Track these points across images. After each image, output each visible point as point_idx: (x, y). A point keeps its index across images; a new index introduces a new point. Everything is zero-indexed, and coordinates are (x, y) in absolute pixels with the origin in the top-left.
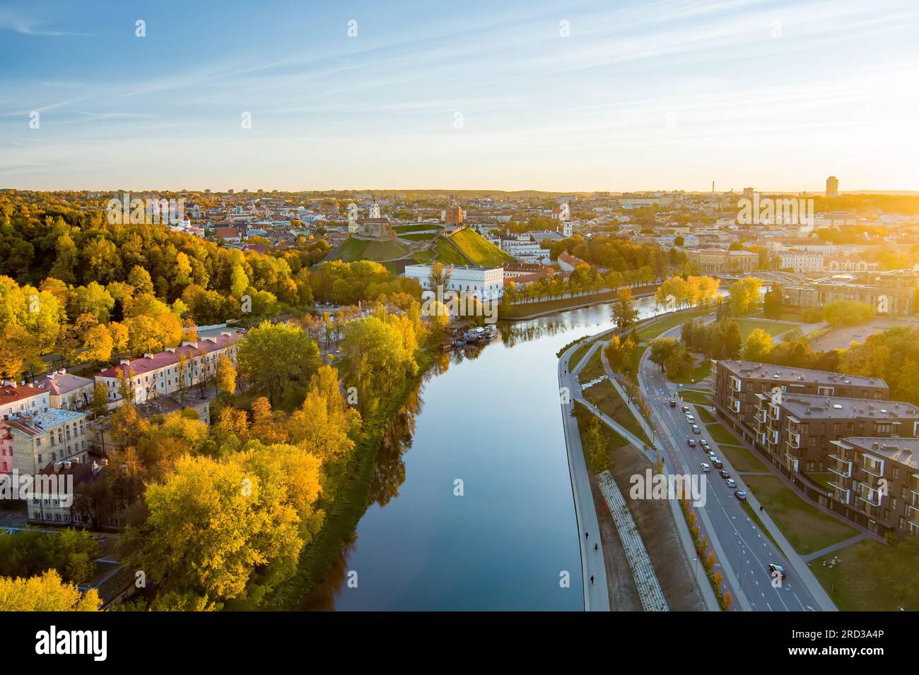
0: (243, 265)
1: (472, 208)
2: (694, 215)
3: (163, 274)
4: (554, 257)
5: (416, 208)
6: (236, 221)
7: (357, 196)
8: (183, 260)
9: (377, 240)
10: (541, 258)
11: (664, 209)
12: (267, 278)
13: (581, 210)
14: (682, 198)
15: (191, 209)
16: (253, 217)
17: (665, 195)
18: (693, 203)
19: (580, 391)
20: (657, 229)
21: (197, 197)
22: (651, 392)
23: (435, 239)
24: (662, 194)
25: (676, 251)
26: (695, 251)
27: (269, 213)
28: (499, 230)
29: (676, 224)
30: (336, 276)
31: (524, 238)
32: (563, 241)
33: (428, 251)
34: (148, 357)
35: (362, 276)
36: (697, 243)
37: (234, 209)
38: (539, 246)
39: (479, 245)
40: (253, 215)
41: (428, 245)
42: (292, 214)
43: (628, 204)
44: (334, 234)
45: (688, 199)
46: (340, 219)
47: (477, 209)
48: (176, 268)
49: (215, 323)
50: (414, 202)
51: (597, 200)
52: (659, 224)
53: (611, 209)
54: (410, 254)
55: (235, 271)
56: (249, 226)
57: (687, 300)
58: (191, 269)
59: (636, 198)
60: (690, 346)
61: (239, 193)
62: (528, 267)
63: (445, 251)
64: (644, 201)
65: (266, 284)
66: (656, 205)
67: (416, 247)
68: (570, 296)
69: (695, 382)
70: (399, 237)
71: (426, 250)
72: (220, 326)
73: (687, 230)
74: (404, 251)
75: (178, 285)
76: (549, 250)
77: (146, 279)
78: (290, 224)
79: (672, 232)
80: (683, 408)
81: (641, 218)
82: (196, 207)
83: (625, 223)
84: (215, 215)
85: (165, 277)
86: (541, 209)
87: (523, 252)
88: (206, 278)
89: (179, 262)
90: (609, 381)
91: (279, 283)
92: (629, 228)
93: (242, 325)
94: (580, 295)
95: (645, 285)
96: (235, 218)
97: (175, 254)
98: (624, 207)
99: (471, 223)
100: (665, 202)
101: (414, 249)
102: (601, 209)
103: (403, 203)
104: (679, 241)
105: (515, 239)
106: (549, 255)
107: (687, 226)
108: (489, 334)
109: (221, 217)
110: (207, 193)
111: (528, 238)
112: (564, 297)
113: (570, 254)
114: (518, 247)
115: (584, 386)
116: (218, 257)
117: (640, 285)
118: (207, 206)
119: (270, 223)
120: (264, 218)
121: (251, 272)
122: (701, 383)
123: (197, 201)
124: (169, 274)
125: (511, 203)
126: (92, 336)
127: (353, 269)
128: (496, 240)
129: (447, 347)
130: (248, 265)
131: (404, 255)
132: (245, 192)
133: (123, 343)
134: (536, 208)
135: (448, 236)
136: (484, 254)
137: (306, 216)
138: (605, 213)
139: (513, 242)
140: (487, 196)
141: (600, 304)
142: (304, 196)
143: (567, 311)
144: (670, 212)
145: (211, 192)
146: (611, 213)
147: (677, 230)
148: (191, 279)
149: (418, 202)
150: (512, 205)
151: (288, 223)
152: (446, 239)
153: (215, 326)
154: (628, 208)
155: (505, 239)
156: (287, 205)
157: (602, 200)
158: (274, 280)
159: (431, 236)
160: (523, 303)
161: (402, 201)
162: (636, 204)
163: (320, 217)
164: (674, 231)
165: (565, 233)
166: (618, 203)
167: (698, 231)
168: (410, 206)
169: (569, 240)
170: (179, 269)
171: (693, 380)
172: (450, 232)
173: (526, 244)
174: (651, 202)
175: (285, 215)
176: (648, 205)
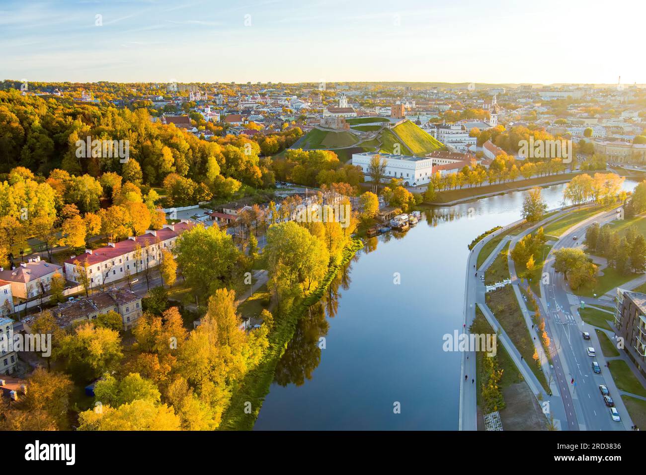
0: (217, 157)
1: (422, 98)
2: (602, 107)
3: (152, 163)
4: (480, 143)
5: (378, 98)
6: (246, 107)
7: (338, 87)
8: (168, 153)
9: (334, 131)
10: (469, 145)
11: (576, 101)
12: (237, 165)
13: (507, 101)
14: (592, 91)
15: (217, 97)
16: (257, 105)
17: (578, 89)
18: (602, 96)
19: (483, 293)
20: (569, 120)
21: (224, 88)
22: (552, 307)
23: (381, 131)
24: (576, 87)
25: (585, 142)
26: (601, 143)
27: (269, 101)
28: (439, 118)
29: (586, 115)
30: (296, 162)
31: (456, 128)
32: (489, 131)
33: (374, 140)
34: (110, 246)
35: (316, 163)
36: (603, 134)
37: (246, 98)
38: (467, 135)
39: (416, 135)
40: (258, 103)
41: (375, 135)
42: (287, 102)
43: (546, 96)
44: (312, 120)
45: (598, 93)
46: (319, 107)
47: (425, 99)
48: (161, 159)
49: (189, 205)
50: (378, 93)
51: (521, 92)
52: (572, 115)
53: (532, 101)
54: (359, 143)
55: (209, 161)
56: (252, 112)
57: (593, 195)
58: (173, 160)
59: (553, 91)
60: (594, 248)
61: (254, 85)
62: (455, 156)
63: (388, 140)
64: (560, 94)
65: (236, 170)
66: (569, 98)
67: (364, 137)
68: (489, 184)
69: (598, 296)
70: (352, 128)
71: (372, 139)
72: (193, 207)
73: (595, 121)
74: (355, 140)
75: (164, 172)
76: (476, 138)
77: (136, 168)
78: (281, 111)
79: (582, 123)
80: (584, 334)
81: (557, 109)
82: (221, 96)
83: (542, 113)
84: (232, 102)
85: (153, 166)
86: (475, 99)
87: (454, 140)
88: (186, 168)
89: (165, 154)
90: (512, 287)
91: (247, 169)
92: (546, 118)
93: (211, 206)
94: (498, 182)
95: (555, 174)
96: (245, 105)
97: (161, 148)
98: (542, 98)
99: (418, 111)
100: (578, 95)
101: (363, 139)
102: (524, 100)
103: (370, 93)
104: (587, 133)
105: (448, 128)
106: (476, 143)
107: (596, 118)
108: (412, 221)
109: (234, 105)
110: (232, 85)
111: (460, 128)
112: (483, 185)
113: (493, 142)
114: (450, 136)
115: (489, 288)
116: (198, 149)
117: (551, 174)
118: (229, 95)
119: (268, 110)
120: (265, 105)
121: (224, 161)
122: (603, 297)
123: (224, 91)
124: (156, 164)
125: (452, 94)
126: (68, 226)
127: (311, 157)
128: (433, 130)
129: (373, 232)
130: (222, 156)
131: (355, 144)
132: (259, 84)
133: (97, 230)
134: (471, 98)
135: (391, 127)
136: (420, 143)
137: (296, 104)
138: (526, 104)
139: (447, 130)
140: (435, 88)
141: (514, 191)
142: (299, 87)
143: (485, 197)
144: (582, 104)
145: (236, 83)
146: (532, 104)
147: (587, 121)
148: (174, 169)
149: (381, 92)
150: (452, 96)
151: (280, 110)
152: (390, 130)
153: (189, 207)
154: (546, 99)
155: (441, 128)
156: (285, 94)
157: (526, 92)
158: (243, 167)
159: (378, 128)
160: (446, 190)
161: (369, 92)
162: (553, 97)
163: (306, 105)
164: (584, 122)
165: (491, 124)
166: (538, 95)
167: (605, 123)
168: (374, 96)
169: (493, 130)
170: (164, 160)
171: (595, 295)
172: (393, 125)
173: (457, 133)
174: (566, 95)
175: (281, 103)
176: (563, 97)
